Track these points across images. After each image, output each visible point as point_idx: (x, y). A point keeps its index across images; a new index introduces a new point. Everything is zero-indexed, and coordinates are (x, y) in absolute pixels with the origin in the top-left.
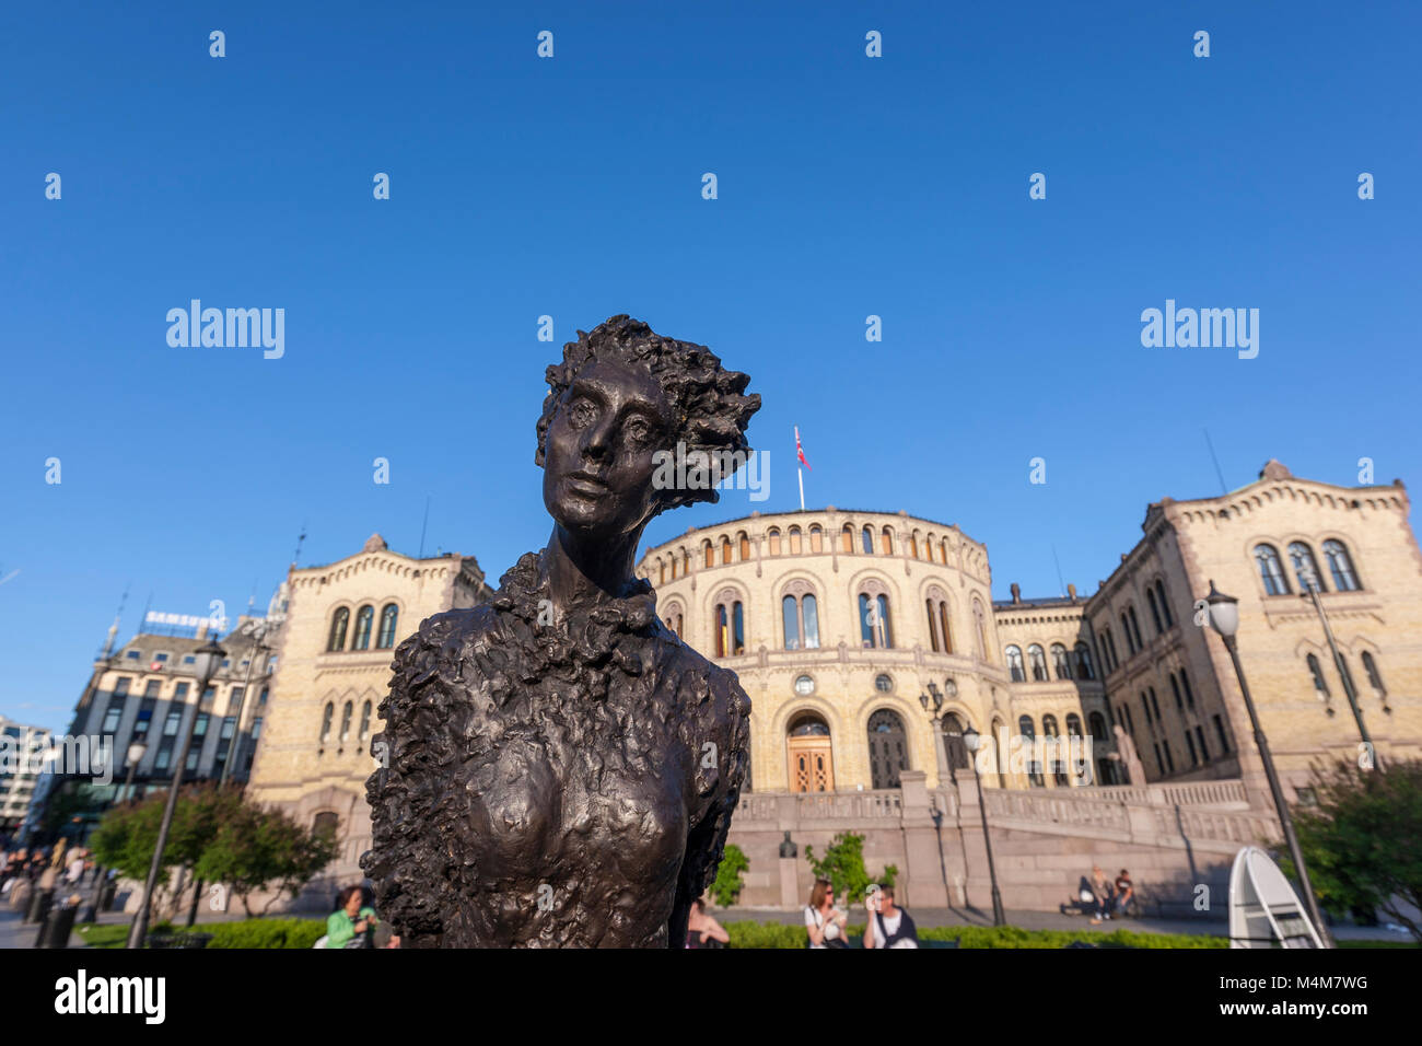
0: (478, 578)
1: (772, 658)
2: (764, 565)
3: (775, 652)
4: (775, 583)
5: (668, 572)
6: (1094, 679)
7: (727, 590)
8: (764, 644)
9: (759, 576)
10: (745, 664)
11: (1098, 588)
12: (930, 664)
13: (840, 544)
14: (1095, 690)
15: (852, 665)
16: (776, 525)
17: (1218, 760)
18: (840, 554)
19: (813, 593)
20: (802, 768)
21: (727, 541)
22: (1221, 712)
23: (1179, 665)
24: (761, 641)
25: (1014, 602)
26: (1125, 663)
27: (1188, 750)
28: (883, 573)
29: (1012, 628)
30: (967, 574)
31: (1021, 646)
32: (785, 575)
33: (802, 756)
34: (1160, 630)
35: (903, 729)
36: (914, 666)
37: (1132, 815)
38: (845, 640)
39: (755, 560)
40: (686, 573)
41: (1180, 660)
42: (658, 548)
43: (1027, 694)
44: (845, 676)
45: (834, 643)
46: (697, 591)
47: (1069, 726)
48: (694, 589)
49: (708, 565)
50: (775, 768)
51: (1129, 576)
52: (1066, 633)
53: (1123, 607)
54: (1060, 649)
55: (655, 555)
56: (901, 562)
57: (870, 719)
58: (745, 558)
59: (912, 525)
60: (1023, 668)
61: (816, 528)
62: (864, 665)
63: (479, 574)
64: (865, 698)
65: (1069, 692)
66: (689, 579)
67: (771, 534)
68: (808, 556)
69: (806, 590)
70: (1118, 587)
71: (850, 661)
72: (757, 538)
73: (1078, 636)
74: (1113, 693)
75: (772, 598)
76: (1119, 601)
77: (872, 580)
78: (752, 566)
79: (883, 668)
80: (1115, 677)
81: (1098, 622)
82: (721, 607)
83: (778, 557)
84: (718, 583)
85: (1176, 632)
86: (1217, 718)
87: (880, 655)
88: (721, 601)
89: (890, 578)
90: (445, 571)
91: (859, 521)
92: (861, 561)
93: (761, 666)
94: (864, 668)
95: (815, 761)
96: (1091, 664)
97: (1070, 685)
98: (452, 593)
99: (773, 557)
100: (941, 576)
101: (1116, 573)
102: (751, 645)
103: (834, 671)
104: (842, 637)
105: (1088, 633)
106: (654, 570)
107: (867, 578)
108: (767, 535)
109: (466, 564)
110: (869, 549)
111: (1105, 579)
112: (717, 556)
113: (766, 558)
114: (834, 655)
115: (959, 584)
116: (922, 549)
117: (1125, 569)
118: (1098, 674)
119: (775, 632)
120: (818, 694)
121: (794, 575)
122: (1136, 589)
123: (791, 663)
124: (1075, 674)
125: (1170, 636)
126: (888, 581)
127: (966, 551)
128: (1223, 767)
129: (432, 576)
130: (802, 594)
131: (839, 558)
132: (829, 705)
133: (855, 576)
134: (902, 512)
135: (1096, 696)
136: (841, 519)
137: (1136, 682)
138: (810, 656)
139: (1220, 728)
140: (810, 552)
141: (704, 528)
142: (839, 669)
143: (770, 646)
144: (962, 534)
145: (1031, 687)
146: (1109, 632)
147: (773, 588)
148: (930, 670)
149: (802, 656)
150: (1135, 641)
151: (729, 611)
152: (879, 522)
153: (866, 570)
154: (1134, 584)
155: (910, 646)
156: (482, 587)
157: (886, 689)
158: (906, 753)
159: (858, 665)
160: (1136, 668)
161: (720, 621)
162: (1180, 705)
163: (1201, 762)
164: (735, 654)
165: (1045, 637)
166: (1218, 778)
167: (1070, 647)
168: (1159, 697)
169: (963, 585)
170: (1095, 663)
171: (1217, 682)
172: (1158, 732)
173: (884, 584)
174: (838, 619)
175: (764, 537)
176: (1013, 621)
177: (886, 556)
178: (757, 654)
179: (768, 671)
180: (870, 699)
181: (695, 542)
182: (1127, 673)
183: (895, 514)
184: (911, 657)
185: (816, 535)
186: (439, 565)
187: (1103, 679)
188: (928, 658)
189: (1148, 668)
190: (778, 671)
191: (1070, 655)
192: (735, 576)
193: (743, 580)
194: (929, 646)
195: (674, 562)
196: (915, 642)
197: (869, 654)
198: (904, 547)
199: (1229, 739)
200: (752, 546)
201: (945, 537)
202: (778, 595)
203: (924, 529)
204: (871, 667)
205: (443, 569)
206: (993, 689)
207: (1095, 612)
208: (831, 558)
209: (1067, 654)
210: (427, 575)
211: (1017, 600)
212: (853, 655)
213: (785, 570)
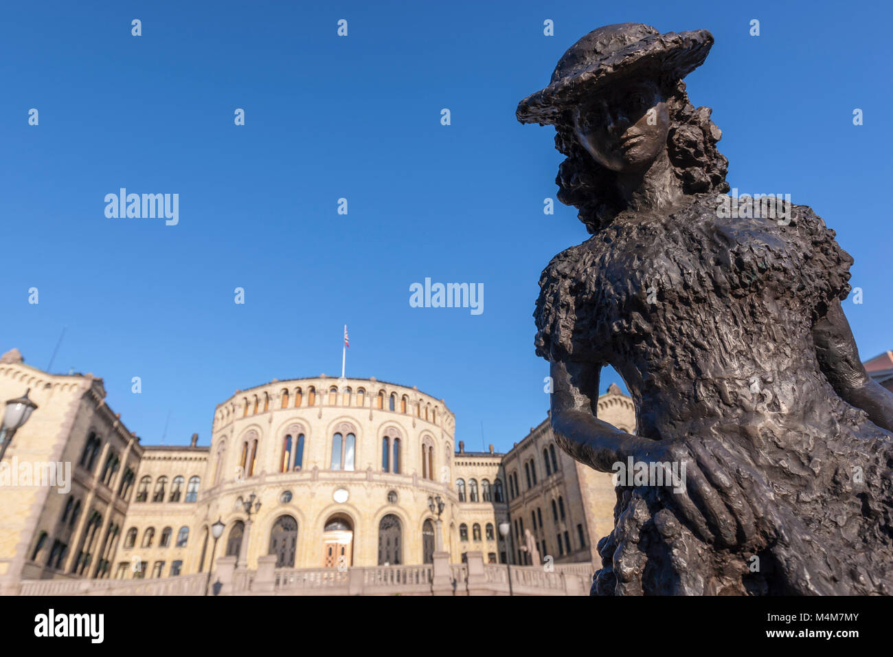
0: (101, 395)
1: (322, 475)
2: (325, 410)
3: (325, 471)
4: (330, 424)
5: (251, 408)
6: (503, 502)
7: (296, 425)
8: (317, 465)
9: (320, 417)
10: (302, 478)
11: (513, 447)
12: (421, 486)
13: (376, 401)
14: (502, 509)
15: (374, 484)
16: (336, 384)
17: (577, 551)
18: (375, 409)
19: (355, 433)
20: (330, 554)
21: (300, 391)
22: (583, 523)
23: (558, 495)
24: (315, 462)
25: (460, 452)
26: (524, 493)
27: (558, 546)
28: (400, 424)
29: (461, 468)
30: (446, 432)
31: (465, 480)
32: (337, 419)
33: (330, 546)
34: (549, 473)
35: (399, 529)
36: (412, 487)
37: (566, 579)
38: (371, 466)
39: (318, 406)
40: (266, 410)
41: (559, 492)
42: (246, 390)
43: (466, 510)
44: (369, 491)
45: (364, 467)
46: (272, 423)
47: (487, 531)
48: (270, 422)
49: (284, 407)
50: (313, 554)
51: (534, 440)
52: (491, 474)
53: (527, 459)
54: (486, 483)
55: (244, 395)
56: (411, 419)
57: (381, 521)
58: (311, 405)
59: (419, 396)
60: (465, 493)
61: (362, 390)
62: (382, 484)
63: (102, 392)
64: (379, 506)
65: (489, 509)
66: (268, 415)
67: (332, 390)
68: (354, 408)
69: (350, 430)
70: (525, 447)
71: (373, 480)
72: (322, 392)
73: (497, 475)
74: (513, 511)
75: (327, 434)
76: (525, 455)
77: (392, 428)
78: (315, 411)
79: (393, 487)
80: (516, 502)
81: (509, 468)
82: (288, 437)
83: (335, 406)
84: (289, 420)
85: (559, 475)
86: (580, 526)
87: (391, 477)
88: (290, 433)
89: (403, 427)
90: (76, 387)
91: (389, 389)
92: (386, 416)
93: (312, 480)
94: (381, 486)
95: (339, 550)
96: (502, 493)
97: (489, 506)
98: (77, 404)
99: (331, 406)
100: (432, 430)
101: (526, 438)
102: (307, 465)
103: (362, 487)
104: (370, 464)
105: (502, 473)
106: (240, 406)
107: (390, 427)
108: (329, 391)
109: (96, 383)
110: (392, 408)
111: (518, 442)
112: (292, 401)
113: (326, 406)
114: (363, 476)
115: (440, 436)
116: (423, 411)
117: (532, 437)
118: (505, 499)
119: (326, 457)
120: (349, 502)
121: (344, 419)
122: (537, 448)
123: (334, 479)
124: (493, 498)
125: (555, 477)
126: (402, 430)
127: (445, 417)
128: (580, 555)
129: (62, 389)
130: (348, 432)
131: (374, 411)
132: (356, 509)
133: (382, 424)
134: (415, 387)
135: (503, 513)
136: (378, 386)
137: (529, 506)
138: (347, 476)
139: (581, 532)
140: (355, 405)
141: (284, 381)
142: (366, 486)
143: (321, 467)
144: (445, 406)
145: (468, 505)
146: (515, 474)
147: (328, 427)
148: (420, 490)
149: (342, 475)
150: (532, 480)
151: (294, 440)
152: (401, 391)
153: (390, 421)
154: (536, 445)
155: (410, 473)
156: (102, 403)
157: (392, 501)
158: (400, 546)
159: (378, 483)
160: (530, 496)
161: (287, 447)
162: (556, 518)
163: (565, 553)
164: (294, 470)
165: (479, 474)
166: (577, 561)
167: (492, 482)
168: (543, 514)
169: (443, 436)
170: (504, 492)
171: (582, 505)
172: (539, 535)
173: (399, 432)
174: (370, 451)
175: (327, 392)
176: (462, 463)
177: (402, 414)
178: (311, 472)
179: (317, 483)
180: (384, 507)
181: (276, 389)
182: (524, 499)
183: (410, 388)
184: (410, 480)
185: (361, 395)
186: (71, 381)
187: (508, 503)
188: (420, 482)
189: (539, 496)
190: (324, 484)
191: (491, 487)
192: (302, 416)
193: (308, 419)
194: (421, 474)
195: (257, 402)
196: (413, 471)
197: (386, 477)
198: (413, 410)
199: (586, 539)
200: (317, 396)
201: (436, 407)
202: (331, 431)
203: (426, 399)
204: (385, 486)
205: (75, 385)
206: (452, 505)
207: (509, 461)
208: (369, 411)
209: (489, 486)
210: (57, 389)
211: (462, 451)
212: (376, 477)
213: (338, 416)
